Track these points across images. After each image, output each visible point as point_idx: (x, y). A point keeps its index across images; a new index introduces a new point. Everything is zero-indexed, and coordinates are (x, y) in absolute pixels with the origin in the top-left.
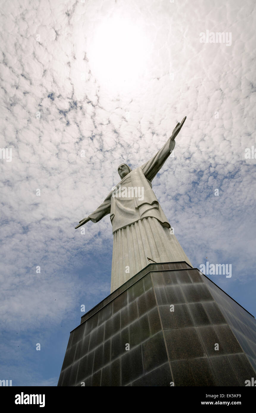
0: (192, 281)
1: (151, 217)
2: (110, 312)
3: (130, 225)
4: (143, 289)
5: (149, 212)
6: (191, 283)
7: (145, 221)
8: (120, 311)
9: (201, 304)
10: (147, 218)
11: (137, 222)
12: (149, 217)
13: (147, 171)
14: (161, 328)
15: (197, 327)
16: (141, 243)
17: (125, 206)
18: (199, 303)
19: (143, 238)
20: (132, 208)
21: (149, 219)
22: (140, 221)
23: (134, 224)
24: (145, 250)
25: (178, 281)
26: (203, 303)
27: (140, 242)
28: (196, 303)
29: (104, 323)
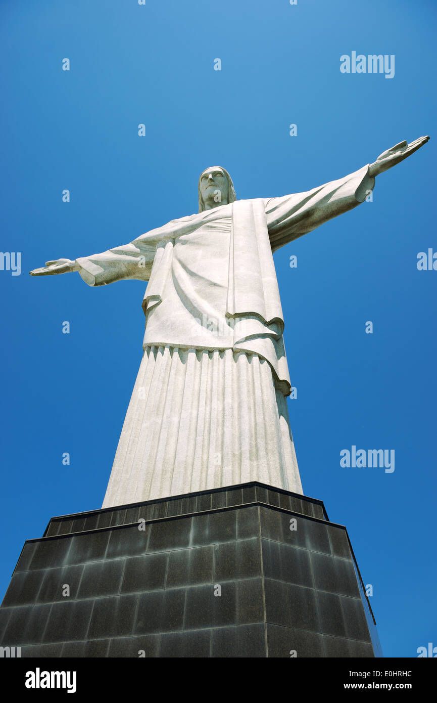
0: (332, 549)
1: (261, 359)
2: (141, 544)
3: (199, 351)
4: (233, 530)
5: (259, 341)
6: (329, 552)
7: (243, 358)
8: (168, 552)
9: (337, 598)
10: (249, 354)
11: (222, 351)
12: (256, 354)
13: (278, 221)
14: (262, 619)
15: (323, 635)
16: (221, 408)
17: (198, 292)
18: (335, 594)
19: (228, 400)
20: (216, 307)
21: (255, 359)
22: (229, 353)
23: (210, 352)
24: (225, 430)
25: (308, 543)
26: (341, 596)
27: (217, 405)
28: (330, 593)
29: (123, 559)
